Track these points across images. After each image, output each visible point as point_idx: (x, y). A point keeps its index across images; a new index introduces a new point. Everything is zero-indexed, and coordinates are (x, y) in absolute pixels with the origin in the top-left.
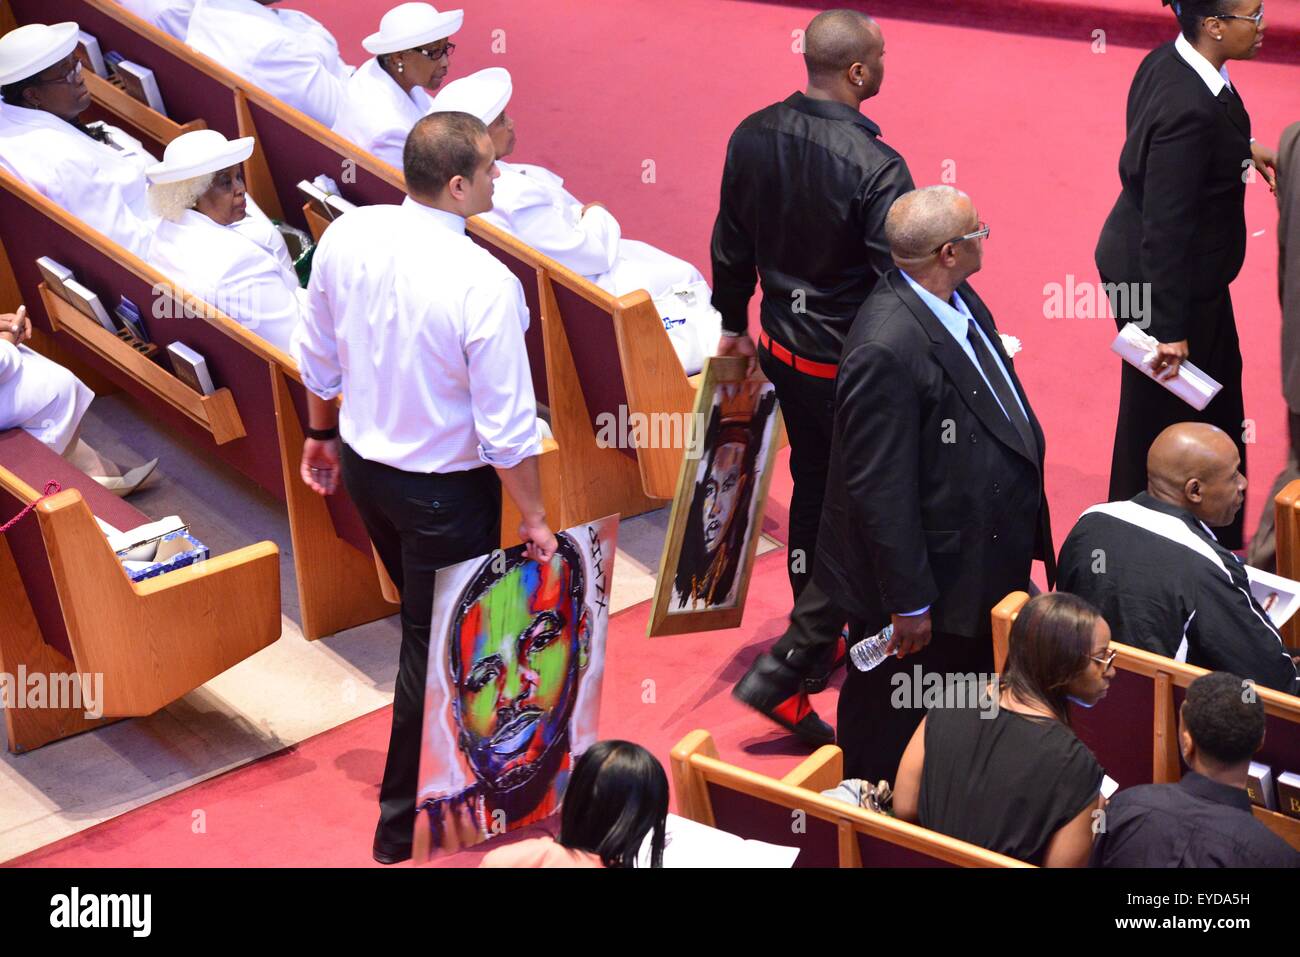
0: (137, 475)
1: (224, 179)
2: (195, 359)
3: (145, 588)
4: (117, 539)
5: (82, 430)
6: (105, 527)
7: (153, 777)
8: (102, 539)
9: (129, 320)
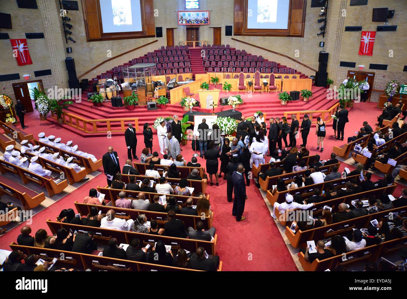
0: (56, 177)
1: (58, 156)
2: (59, 168)
3: (58, 184)
4: (55, 181)
5: (52, 174)
6: (54, 181)
7: (61, 197)
8: (54, 182)
9: (53, 166)
